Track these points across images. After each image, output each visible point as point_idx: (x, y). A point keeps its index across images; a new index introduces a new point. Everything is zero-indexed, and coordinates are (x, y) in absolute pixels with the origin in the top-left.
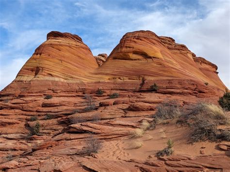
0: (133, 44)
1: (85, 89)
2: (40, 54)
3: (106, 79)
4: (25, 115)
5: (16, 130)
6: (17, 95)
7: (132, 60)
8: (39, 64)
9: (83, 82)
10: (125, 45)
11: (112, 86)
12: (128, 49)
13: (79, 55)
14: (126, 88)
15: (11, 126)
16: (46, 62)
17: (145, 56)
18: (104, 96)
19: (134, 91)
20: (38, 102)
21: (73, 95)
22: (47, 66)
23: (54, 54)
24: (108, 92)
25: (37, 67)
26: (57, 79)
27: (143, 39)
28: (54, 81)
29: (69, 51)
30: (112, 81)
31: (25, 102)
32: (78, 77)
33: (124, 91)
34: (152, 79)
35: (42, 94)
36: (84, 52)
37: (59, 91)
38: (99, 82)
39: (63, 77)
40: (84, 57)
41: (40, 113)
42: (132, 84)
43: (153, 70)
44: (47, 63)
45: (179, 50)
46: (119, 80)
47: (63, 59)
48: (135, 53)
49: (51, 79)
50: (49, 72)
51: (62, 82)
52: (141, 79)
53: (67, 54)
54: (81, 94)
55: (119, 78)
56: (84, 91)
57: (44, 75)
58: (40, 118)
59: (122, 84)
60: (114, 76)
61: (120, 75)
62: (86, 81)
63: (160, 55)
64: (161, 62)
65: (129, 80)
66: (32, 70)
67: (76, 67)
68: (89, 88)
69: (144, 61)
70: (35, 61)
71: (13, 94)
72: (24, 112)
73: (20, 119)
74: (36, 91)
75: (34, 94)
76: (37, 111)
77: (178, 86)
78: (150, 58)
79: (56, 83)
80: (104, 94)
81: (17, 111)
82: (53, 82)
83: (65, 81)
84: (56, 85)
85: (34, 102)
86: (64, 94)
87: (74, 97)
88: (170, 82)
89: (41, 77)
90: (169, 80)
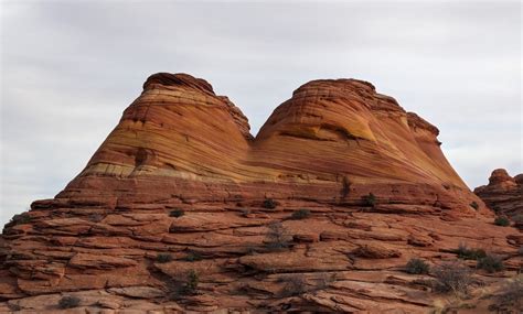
0: (320, 111)
1: (240, 196)
2: (143, 121)
3: (274, 176)
4: (142, 248)
5: (136, 280)
6: (113, 207)
7: (319, 139)
8: (146, 142)
9: (233, 182)
10: (306, 111)
11: (290, 192)
12: (312, 118)
13: (215, 122)
14: (315, 197)
15: (122, 270)
16: (159, 139)
17: (344, 133)
18: (277, 212)
19: (332, 204)
20: (161, 222)
21: (220, 208)
22: (161, 148)
23: (171, 121)
24: (284, 204)
25: (141, 149)
26: (184, 175)
27: (339, 100)
28: (181, 179)
29: (197, 116)
30: (286, 182)
31: (135, 222)
32: (223, 172)
33: (313, 203)
34: (362, 181)
35: (161, 206)
36: (221, 116)
37: (193, 201)
38: (263, 183)
39: (194, 170)
40: (222, 126)
41: (172, 246)
42: (326, 190)
43: (361, 164)
44: (160, 142)
45: (386, 110)
46: (300, 180)
47: (188, 132)
48: (326, 127)
49: (173, 174)
50: (167, 161)
51: (196, 182)
52: (341, 179)
53: (195, 123)
54: (233, 206)
55: (299, 176)
56: (239, 201)
57: (159, 166)
58: (174, 255)
59: (305, 188)
60: (289, 171)
61: (301, 170)
62: (238, 179)
63: (370, 134)
64: (373, 147)
65: (319, 181)
66: (129, 153)
67: (215, 149)
68: (248, 194)
69: (341, 144)
70: (134, 136)
71: (103, 204)
72: (139, 244)
73: (134, 257)
74: (149, 199)
75: (147, 206)
76: (163, 242)
77: (410, 198)
78: (354, 138)
79: (184, 184)
80: (278, 208)
81: (124, 239)
82: (179, 180)
83: (200, 178)
84: (185, 188)
85: (154, 223)
86: (204, 207)
87: (222, 211)
88: (394, 189)
89: (152, 170)
90: (393, 186)
